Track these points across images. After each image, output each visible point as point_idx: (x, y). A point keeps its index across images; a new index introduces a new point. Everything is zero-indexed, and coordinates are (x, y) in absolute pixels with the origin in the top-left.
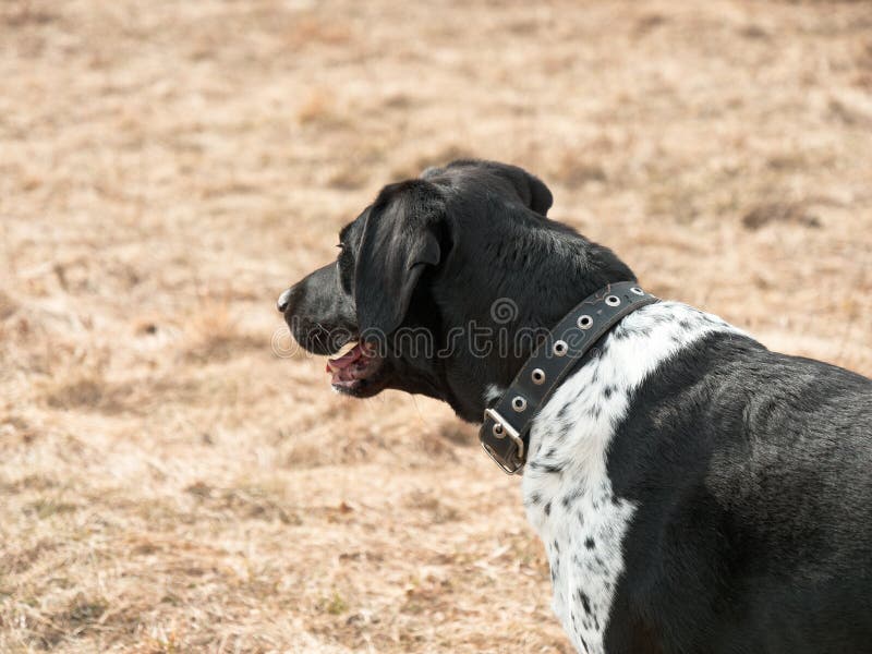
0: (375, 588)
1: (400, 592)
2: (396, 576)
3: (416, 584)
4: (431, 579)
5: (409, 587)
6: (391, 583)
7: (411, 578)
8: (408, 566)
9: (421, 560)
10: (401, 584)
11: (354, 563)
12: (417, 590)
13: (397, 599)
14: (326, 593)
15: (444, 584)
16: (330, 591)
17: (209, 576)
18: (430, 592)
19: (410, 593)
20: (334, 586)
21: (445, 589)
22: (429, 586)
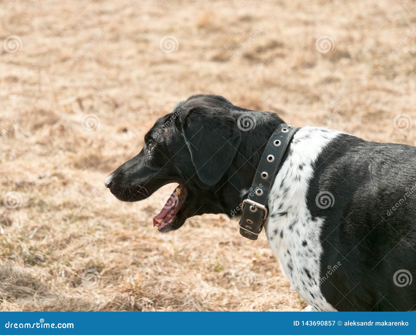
0: (237, 259)
1: (249, 261)
2: (247, 254)
3: (258, 257)
4: (265, 255)
5: (254, 259)
6: (245, 257)
7: (255, 254)
8: (254, 249)
9: (260, 245)
10: (250, 257)
11: (227, 247)
12: (258, 261)
13: (248, 265)
14: (213, 261)
15: (271, 257)
16: (215, 260)
17: (155, 252)
18: (264, 261)
19: (254, 262)
20: (217, 258)
21: (272, 260)
22: (264, 259)
